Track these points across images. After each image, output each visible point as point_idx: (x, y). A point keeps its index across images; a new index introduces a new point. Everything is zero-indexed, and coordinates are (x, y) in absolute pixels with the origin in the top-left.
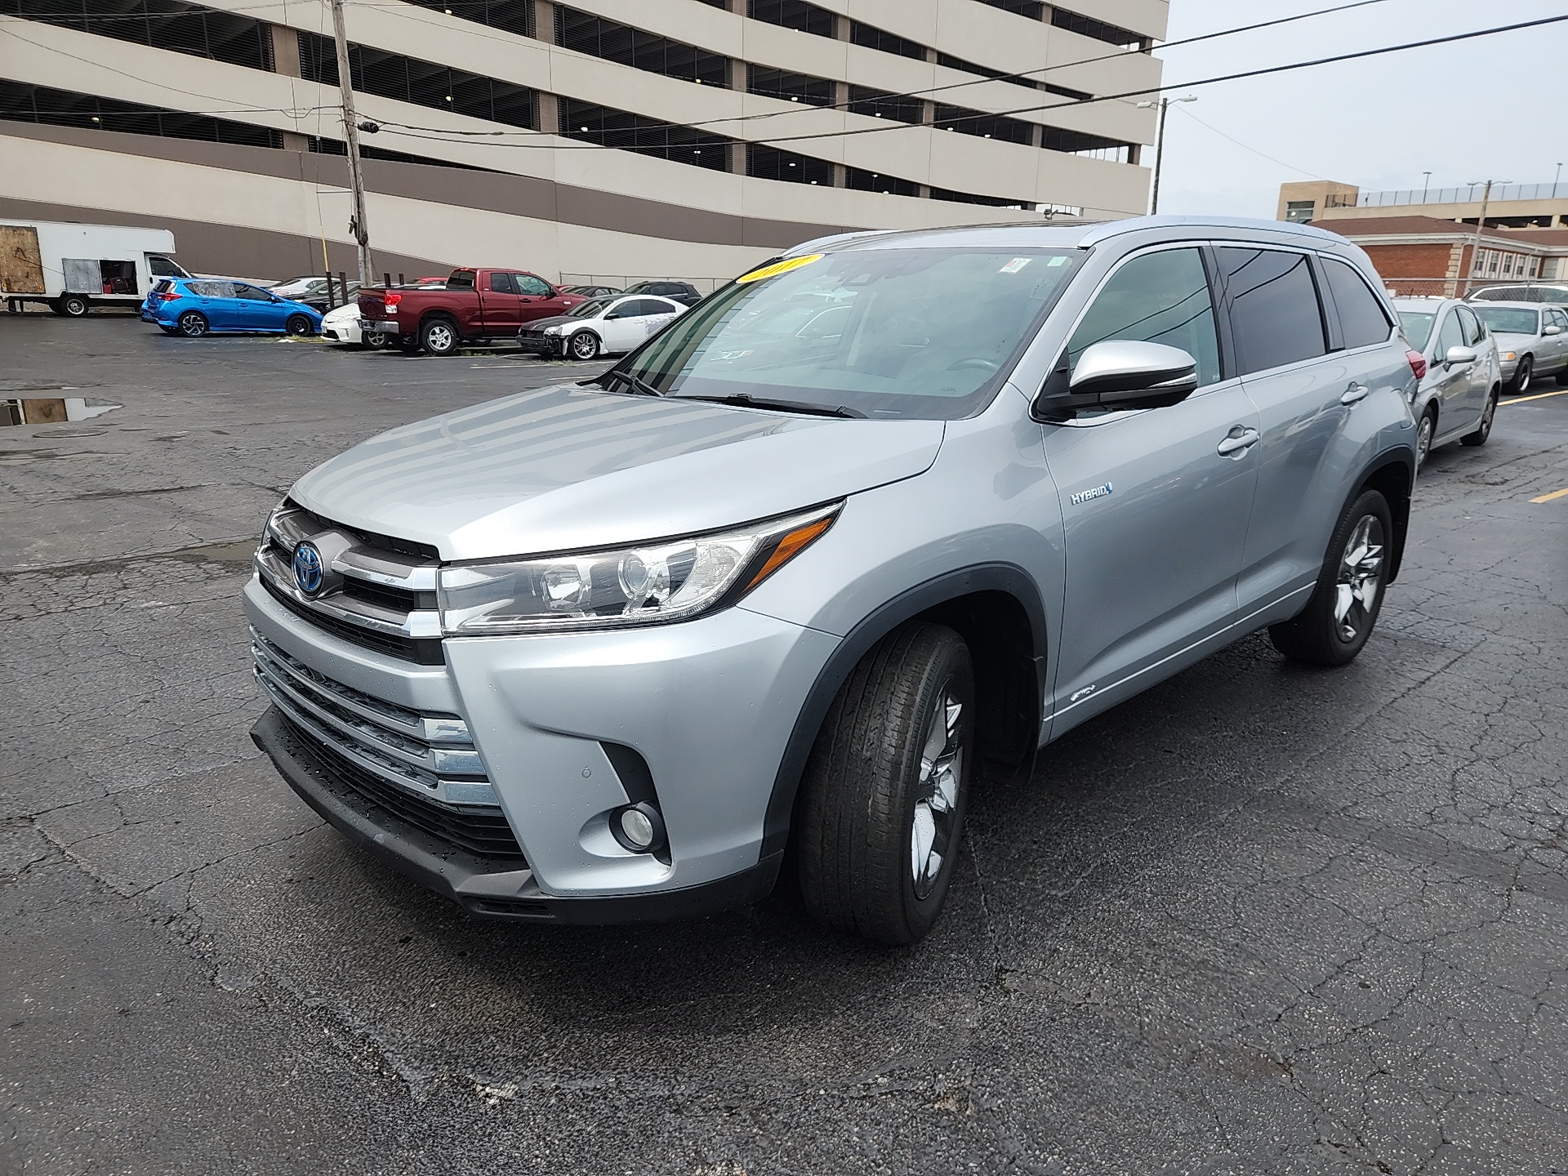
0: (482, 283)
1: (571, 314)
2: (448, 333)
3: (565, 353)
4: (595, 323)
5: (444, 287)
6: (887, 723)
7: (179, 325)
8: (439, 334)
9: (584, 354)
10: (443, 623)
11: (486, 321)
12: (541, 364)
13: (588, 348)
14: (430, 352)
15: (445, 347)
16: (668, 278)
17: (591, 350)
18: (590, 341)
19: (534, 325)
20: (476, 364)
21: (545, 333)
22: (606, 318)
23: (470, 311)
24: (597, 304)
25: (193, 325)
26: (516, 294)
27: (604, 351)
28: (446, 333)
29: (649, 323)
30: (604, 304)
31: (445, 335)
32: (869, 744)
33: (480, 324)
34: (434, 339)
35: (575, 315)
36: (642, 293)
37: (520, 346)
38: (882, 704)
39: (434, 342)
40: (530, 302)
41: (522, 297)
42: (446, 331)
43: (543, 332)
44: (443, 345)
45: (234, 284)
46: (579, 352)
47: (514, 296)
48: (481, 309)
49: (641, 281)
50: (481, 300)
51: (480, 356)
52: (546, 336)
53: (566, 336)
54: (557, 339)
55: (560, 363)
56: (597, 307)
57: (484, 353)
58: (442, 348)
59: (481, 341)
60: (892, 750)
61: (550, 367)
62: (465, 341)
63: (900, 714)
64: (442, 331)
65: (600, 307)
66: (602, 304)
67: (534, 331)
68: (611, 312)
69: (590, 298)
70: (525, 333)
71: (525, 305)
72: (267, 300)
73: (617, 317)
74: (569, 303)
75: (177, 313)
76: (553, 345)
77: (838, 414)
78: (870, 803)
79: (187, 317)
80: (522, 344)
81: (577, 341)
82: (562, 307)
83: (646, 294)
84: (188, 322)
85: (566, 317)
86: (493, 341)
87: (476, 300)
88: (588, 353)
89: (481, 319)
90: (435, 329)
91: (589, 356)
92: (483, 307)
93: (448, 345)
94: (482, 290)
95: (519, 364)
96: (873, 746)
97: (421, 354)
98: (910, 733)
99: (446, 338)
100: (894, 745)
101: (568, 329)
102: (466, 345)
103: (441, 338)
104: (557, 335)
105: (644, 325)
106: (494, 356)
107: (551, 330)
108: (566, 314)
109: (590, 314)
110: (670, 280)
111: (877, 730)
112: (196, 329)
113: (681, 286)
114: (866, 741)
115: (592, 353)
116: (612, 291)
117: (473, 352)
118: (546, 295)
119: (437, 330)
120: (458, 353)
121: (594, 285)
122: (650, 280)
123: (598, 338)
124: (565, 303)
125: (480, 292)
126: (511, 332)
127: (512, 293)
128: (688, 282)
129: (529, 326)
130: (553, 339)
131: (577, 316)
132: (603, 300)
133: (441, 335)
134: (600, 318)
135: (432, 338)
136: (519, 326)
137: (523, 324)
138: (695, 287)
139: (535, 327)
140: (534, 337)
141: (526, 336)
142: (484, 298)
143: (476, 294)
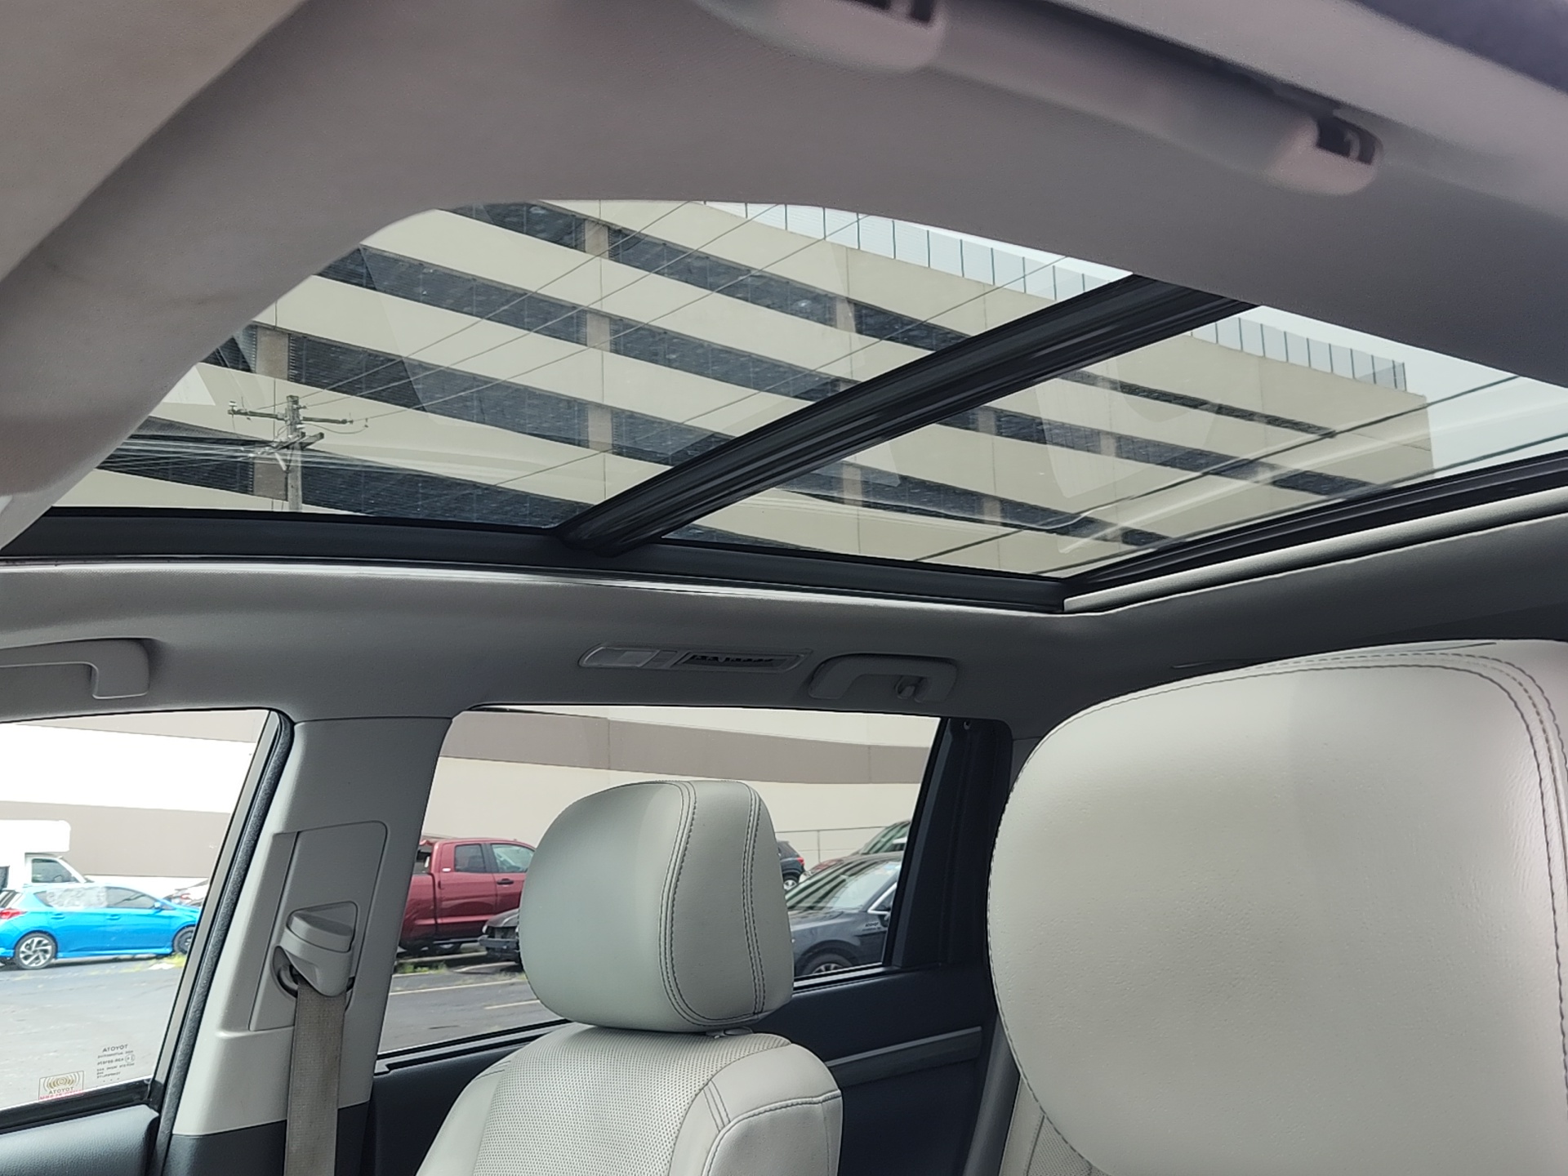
0: (439, 860)
7: (14, 953)
11: (442, 917)
19: (507, 918)
23: (418, 904)
25: (35, 952)
26: (491, 872)
33: (432, 922)
37: (484, 953)
40: (511, 883)
41: (499, 877)
45: (109, 888)
47: (488, 876)
48: (435, 899)
50: (437, 886)
51: (426, 972)
57: (432, 965)
67: (503, 928)
70: (492, 932)
71: (505, 889)
72: (150, 908)
75: (16, 936)
79: (29, 942)
80: (488, 949)
84: (29, 947)
86: (464, 945)
87: (429, 886)
89: (435, 913)
92: (438, 896)
94: (440, 871)
95: (471, 983)
106: (445, 970)
112: (37, 958)
117: (416, 966)
125: (436, 875)
126: (473, 932)
127: (485, 872)
129: (498, 921)
136: (484, 922)
137: (491, 918)
138: (791, 844)
139: (506, 920)
140: (502, 937)
141: (493, 937)
142: (442, 882)
143: (430, 877)
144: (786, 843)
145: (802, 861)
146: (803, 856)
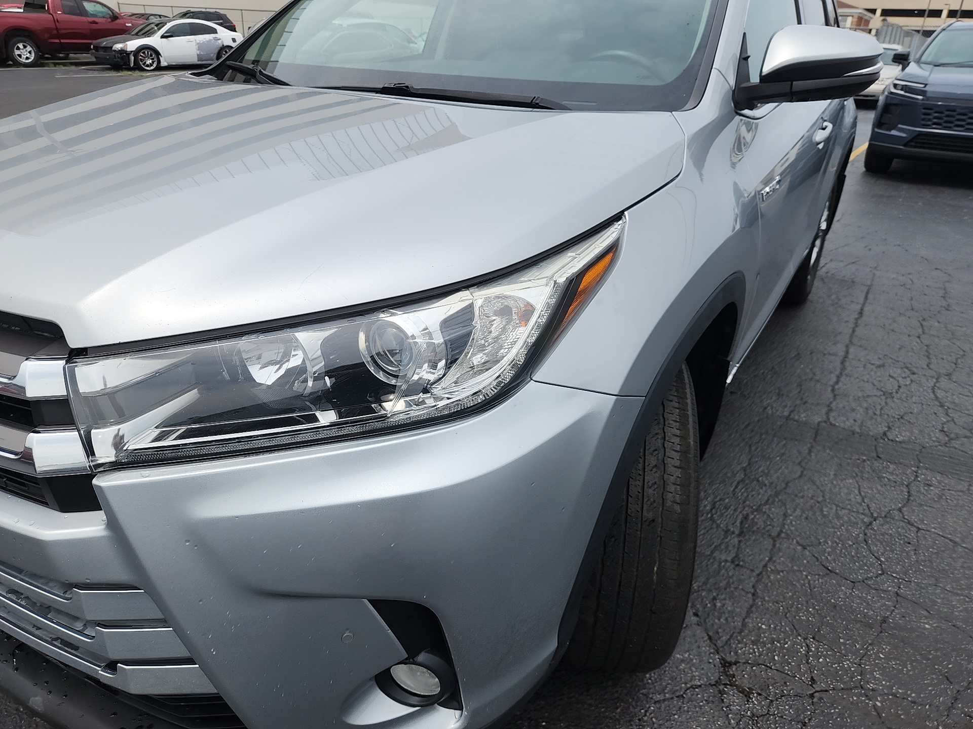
0: (54, 7)
1: (132, 33)
2: (31, 49)
3: (132, 65)
4: (154, 41)
5: (22, 10)
6: (666, 476)
8: (22, 49)
9: (148, 66)
10: (89, 450)
11: (63, 39)
12: (113, 74)
13: (151, 61)
14: (17, 64)
15: (30, 61)
16: (206, 8)
17: (153, 62)
18: (151, 56)
19: (104, 42)
20: (59, 74)
21: (113, 49)
22: (163, 37)
23: (47, 30)
24: (153, 26)
26: (85, 16)
27: (164, 63)
28: (29, 48)
29: (198, 42)
30: (160, 26)
31: (28, 50)
32: (649, 503)
33: (57, 41)
34: (20, 53)
35: (137, 34)
36: (188, 18)
37: (94, 60)
38: (656, 452)
39: (20, 56)
40: (97, 23)
41: (90, 19)
42: (29, 47)
43: (112, 47)
44: (27, 58)
46: (144, 64)
47: (83, 19)
48: (57, 28)
49: (185, 10)
50: (56, 21)
51: (62, 67)
52: (115, 51)
53: (132, 51)
54: (124, 53)
55: (130, 73)
56: (153, 28)
57: (65, 65)
58: (27, 61)
59: (60, 55)
60: (677, 508)
61: (122, 76)
62: (47, 56)
63: (678, 463)
64: (25, 47)
65: (156, 28)
66: (157, 25)
67: (104, 47)
68: (166, 33)
69: (147, 21)
70: (97, 48)
71: (94, 26)
73: (171, 36)
74: (130, 25)
76: (122, 58)
77: (533, 105)
78: (655, 569)
80: (96, 57)
81: (141, 56)
82: (125, 28)
83: (192, 18)
85: (128, 36)
86: (71, 55)
87: (51, 21)
88: (151, 65)
89: (59, 36)
90: (19, 45)
91: (152, 68)
93: (33, 58)
94: (55, 12)
95: (96, 74)
96: (655, 505)
97: (10, 66)
98: (692, 485)
99: (30, 52)
100: (679, 502)
101: (132, 45)
102: (48, 59)
103: (25, 53)
104: (124, 50)
105: (194, 43)
106: (73, 68)
107: (118, 46)
108: (129, 34)
109: (149, 34)
110: (208, 10)
111: (656, 486)
113: (217, 14)
114: (645, 500)
115: (155, 65)
116: (162, 17)
117: (55, 64)
118: (110, 17)
119: (21, 46)
120: (42, 65)
121: (147, 12)
122: (192, 10)
123: (158, 53)
124: (127, 25)
125: (54, 15)
126: (85, 48)
127: (81, 16)
128: (222, 12)
129: (100, 43)
130: (121, 54)
131: (138, 35)
132: (158, 22)
133: (24, 50)
134: (157, 37)
135: (17, 52)
136: (91, 43)
137: (94, 42)
138: (228, 16)
139: (105, 43)
140: (104, 52)
141: (98, 51)
142: (58, 19)
143: (51, 15)
144: (225, 15)
145: (235, 26)
146: (235, 23)
